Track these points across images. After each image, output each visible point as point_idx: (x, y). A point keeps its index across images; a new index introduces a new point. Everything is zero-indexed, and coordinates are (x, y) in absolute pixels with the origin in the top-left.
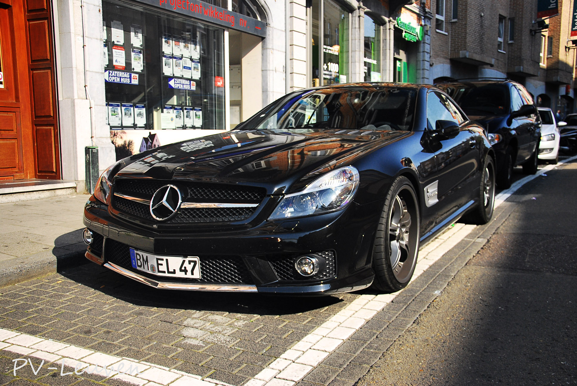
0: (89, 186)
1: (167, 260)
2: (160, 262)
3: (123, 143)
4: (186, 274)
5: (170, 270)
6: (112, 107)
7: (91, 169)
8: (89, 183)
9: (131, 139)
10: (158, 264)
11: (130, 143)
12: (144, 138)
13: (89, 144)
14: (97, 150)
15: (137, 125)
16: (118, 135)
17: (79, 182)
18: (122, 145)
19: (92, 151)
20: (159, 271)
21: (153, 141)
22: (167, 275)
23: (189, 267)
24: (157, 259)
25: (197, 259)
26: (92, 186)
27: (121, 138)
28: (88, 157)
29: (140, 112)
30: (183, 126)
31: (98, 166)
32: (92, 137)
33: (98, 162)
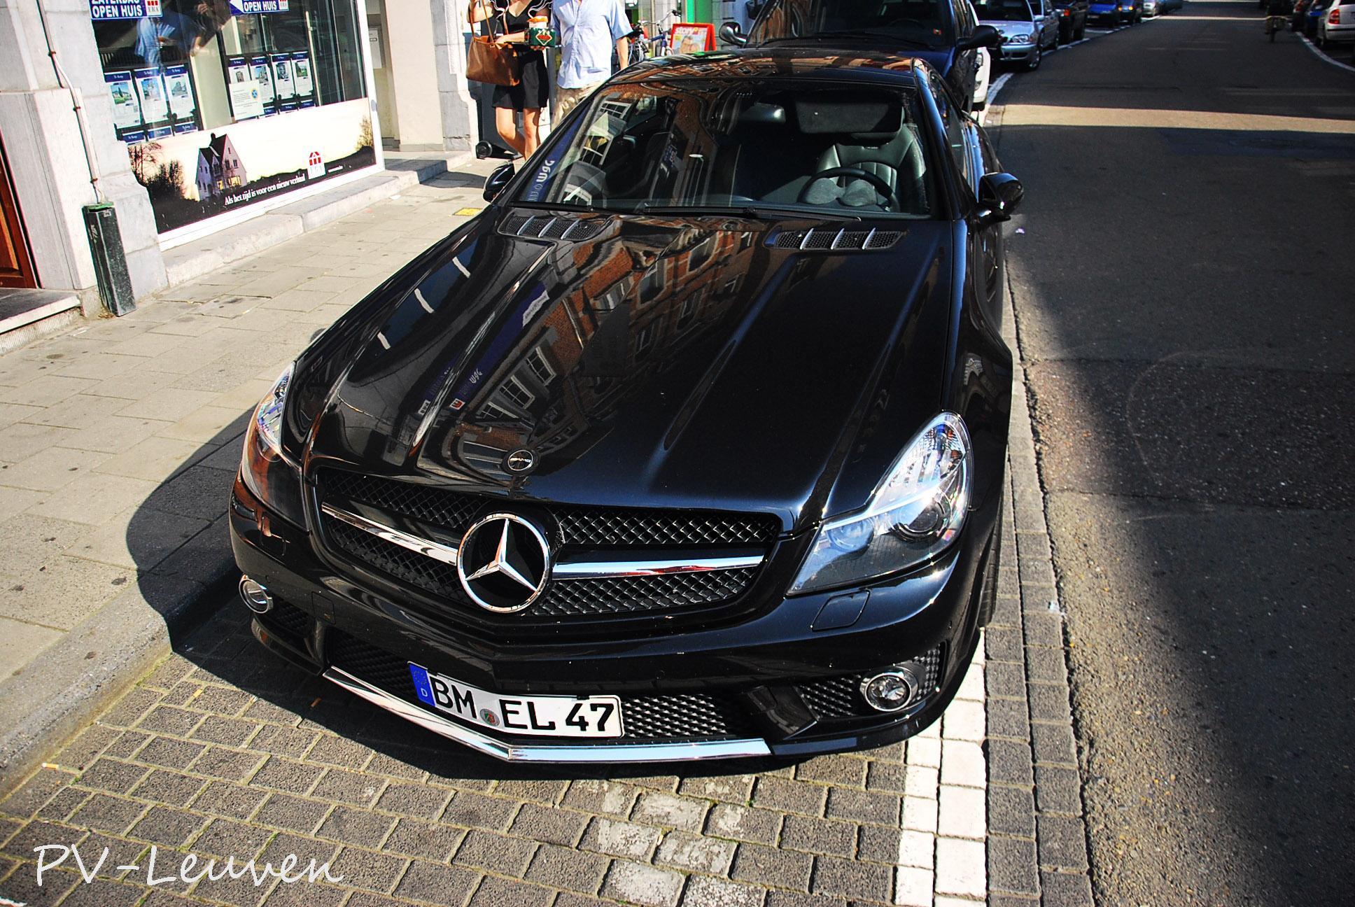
0: (109, 297)
1: (531, 705)
2: (509, 707)
3: (158, 172)
4: (583, 729)
5: (539, 723)
6: (112, 83)
7: (107, 258)
8: (107, 292)
9: (175, 160)
10: (505, 713)
11: (175, 168)
12: (202, 150)
13: (89, 199)
14: (113, 211)
15: (175, 115)
16: (144, 156)
17: (85, 293)
18: (156, 177)
19: (101, 216)
20: (507, 724)
21: (221, 152)
22: (530, 731)
23: (593, 718)
24: (500, 701)
25: (613, 700)
26: (116, 297)
27: (153, 160)
28: (95, 231)
29: (178, 84)
30: (275, 99)
31: (121, 248)
32: (93, 181)
33: (120, 239)
